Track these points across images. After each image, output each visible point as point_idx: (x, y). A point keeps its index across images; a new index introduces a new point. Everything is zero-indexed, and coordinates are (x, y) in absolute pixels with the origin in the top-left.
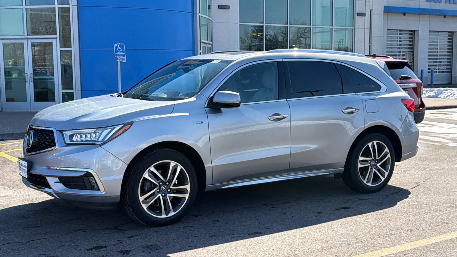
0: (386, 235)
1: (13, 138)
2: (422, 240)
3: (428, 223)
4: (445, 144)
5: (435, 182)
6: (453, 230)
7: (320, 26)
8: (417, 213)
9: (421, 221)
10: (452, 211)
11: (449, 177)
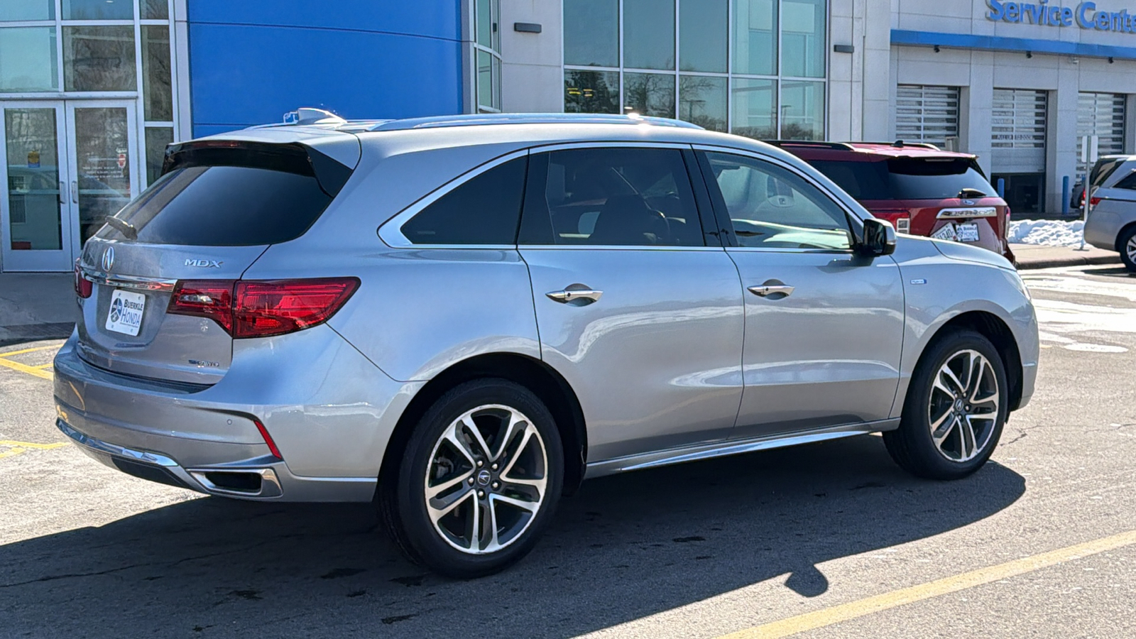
0: (980, 541)
1: (48, 336)
2: (1061, 549)
3: (1066, 515)
4: (1061, 346)
5: (1059, 428)
6: (1123, 528)
7: (746, 74)
8: (1037, 494)
9: (1048, 510)
10: (1111, 488)
11: (1088, 418)
